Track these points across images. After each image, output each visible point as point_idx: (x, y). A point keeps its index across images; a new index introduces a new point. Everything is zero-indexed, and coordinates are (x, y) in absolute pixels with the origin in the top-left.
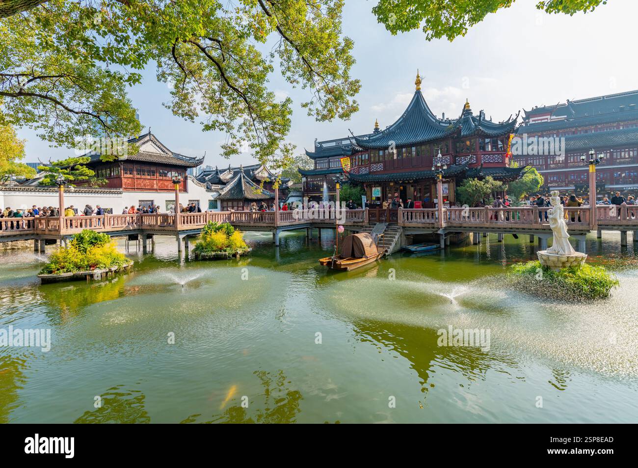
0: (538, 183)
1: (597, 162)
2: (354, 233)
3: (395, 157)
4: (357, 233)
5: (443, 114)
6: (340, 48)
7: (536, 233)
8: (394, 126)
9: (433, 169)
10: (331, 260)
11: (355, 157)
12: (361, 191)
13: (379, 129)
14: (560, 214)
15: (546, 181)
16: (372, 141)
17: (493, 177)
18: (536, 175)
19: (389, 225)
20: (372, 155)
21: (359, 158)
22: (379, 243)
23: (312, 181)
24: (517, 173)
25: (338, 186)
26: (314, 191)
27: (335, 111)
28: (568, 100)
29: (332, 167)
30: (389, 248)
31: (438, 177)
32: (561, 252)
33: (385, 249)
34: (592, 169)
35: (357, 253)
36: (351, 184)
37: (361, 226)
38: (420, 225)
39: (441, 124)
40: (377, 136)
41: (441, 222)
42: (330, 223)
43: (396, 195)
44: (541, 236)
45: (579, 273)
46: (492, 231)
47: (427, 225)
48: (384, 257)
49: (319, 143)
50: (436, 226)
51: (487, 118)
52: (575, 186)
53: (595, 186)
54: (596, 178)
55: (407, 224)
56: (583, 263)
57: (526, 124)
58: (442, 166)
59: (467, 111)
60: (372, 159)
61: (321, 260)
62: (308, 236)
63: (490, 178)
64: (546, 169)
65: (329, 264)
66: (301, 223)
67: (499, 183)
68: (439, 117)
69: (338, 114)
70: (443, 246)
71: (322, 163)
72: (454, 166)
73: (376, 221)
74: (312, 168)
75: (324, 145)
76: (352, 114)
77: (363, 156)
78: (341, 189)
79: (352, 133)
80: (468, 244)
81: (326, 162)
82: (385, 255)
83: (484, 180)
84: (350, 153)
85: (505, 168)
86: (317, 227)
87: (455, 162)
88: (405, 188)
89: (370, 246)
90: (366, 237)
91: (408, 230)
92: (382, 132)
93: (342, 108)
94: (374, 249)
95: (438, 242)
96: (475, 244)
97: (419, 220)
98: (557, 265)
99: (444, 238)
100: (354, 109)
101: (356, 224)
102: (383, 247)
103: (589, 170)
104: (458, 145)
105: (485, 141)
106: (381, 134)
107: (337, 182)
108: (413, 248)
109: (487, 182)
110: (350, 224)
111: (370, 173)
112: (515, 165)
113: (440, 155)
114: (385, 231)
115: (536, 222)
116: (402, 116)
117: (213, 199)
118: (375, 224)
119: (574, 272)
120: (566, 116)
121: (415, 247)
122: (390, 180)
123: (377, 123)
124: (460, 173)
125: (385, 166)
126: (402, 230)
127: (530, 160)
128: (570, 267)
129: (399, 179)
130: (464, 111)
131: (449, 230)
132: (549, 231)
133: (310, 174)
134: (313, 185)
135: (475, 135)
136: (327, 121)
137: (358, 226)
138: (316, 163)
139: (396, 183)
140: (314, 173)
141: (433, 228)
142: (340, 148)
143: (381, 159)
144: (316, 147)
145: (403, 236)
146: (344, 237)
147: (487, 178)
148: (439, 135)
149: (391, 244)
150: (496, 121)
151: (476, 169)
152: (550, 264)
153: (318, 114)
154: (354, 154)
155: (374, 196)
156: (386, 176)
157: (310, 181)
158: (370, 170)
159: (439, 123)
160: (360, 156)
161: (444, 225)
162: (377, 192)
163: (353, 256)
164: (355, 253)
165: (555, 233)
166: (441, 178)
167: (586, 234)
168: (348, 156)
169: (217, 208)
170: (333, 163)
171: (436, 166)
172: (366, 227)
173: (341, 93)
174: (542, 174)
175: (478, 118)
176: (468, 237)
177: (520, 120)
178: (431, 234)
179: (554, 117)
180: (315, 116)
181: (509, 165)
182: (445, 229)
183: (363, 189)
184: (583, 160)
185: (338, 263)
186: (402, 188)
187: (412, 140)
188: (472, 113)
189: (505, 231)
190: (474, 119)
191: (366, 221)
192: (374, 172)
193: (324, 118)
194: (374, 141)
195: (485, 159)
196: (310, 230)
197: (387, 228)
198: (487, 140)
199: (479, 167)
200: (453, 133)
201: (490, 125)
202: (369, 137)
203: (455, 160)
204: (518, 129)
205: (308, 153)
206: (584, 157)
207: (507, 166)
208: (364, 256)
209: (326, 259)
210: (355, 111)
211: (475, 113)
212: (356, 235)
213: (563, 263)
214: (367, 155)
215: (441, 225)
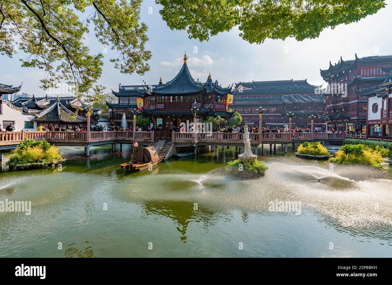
0: (240, 120)
1: (262, 112)
2: (145, 147)
3: (171, 101)
4: (147, 146)
5: (198, 79)
6: (139, 28)
7: (238, 145)
8: (171, 82)
9: (192, 110)
10: (129, 165)
11: (146, 98)
12: (150, 120)
13: (162, 83)
14: (248, 137)
15: (243, 120)
16: (158, 90)
17: (221, 116)
18: (239, 116)
19: (166, 141)
20: (157, 98)
21: (149, 99)
22: (160, 153)
23: (117, 112)
24: (231, 114)
25: (135, 116)
26: (117, 118)
27: (134, 68)
28: (253, 81)
29: (131, 104)
30: (166, 155)
31: (194, 115)
32: (248, 155)
33: (164, 156)
34: (260, 115)
35: (146, 160)
36: (143, 115)
37: (149, 142)
38: (184, 142)
39: (197, 85)
40: (161, 87)
41: (195, 140)
42: (129, 140)
43: (171, 123)
44: (241, 147)
45: (254, 165)
46: (219, 145)
47: (188, 142)
48: (163, 161)
49: (122, 87)
50: (192, 142)
51: (219, 85)
52: (255, 123)
53: (261, 123)
54: (262, 119)
55: (177, 141)
56: (256, 160)
57: (236, 90)
58: (197, 108)
59: (209, 80)
60: (158, 101)
61: (122, 165)
62: (112, 149)
63: (219, 117)
64: (244, 114)
65: (127, 167)
66: (107, 140)
67: (223, 119)
68: (196, 80)
69: (136, 70)
70: (196, 153)
71: (124, 100)
72: (203, 109)
73: (159, 139)
74: (117, 102)
75: (126, 88)
76: (145, 72)
77: (152, 98)
78: (137, 118)
79: (145, 83)
80: (208, 152)
81: (127, 100)
82: (163, 160)
83: (216, 118)
84: (144, 96)
85: (226, 112)
86: (119, 143)
87: (203, 107)
88: (176, 120)
89: (155, 155)
90: (152, 149)
91: (177, 144)
92: (165, 85)
93: (139, 67)
94: (157, 157)
95: (194, 151)
96: (212, 152)
97: (183, 139)
98: (246, 161)
99: (196, 149)
100: (147, 69)
101: (146, 141)
102: (163, 155)
103: (259, 115)
104: (205, 97)
105: (217, 97)
106: (163, 86)
107: (135, 114)
108: (180, 155)
109: (218, 119)
110: (142, 141)
111: (156, 109)
112: (231, 111)
113: (195, 102)
114: (164, 145)
115: (238, 140)
116: (176, 77)
117: (29, 121)
118: (158, 141)
119: (252, 164)
120: (252, 89)
121: (181, 154)
122: (168, 114)
123: (161, 79)
124: (206, 113)
125: (165, 106)
126: (174, 145)
127: (237, 108)
128: (251, 162)
129: (173, 114)
130: (208, 79)
131: (199, 144)
132: (243, 145)
133: (115, 107)
134: (117, 114)
135: (213, 93)
136: (128, 74)
137: (147, 142)
138: (119, 100)
139: (171, 116)
140: (118, 107)
141: (191, 143)
142: (137, 91)
143: (163, 101)
144: (120, 89)
145: (174, 148)
146: (138, 149)
147: (218, 116)
148: (196, 91)
149: (167, 153)
150: (223, 87)
151: (213, 112)
152: (243, 161)
153: (122, 68)
154: (146, 96)
155: (158, 123)
156: (166, 112)
157: (115, 111)
158: (156, 107)
159: (196, 84)
160: (150, 98)
161: (196, 141)
162: (160, 121)
163: (144, 162)
164: (145, 160)
165: (245, 146)
166: (196, 115)
167: (257, 146)
168: (142, 98)
169: (33, 128)
170: (132, 101)
171: (193, 108)
172: (152, 143)
173: (138, 57)
174: (242, 116)
175: (215, 84)
176: (208, 148)
177: (233, 88)
178: (190, 147)
179: (247, 88)
180: (120, 69)
181: (228, 110)
182: (197, 144)
183: (151, 119)
184: (257, 111)
185: (133, 166)
186: (174, 119)
187: (181, 92)
188: (212, 81)
189: (225, 145)
190: (213, 84)
191: (153, 139)
192: (158, 109)
193: (126, 71)
194: (159, 90)
195: (217, 106)
196: (114, 145)
197: (165, 143)
198: (219, 97)
199: (215, 111)
200: (203, 91)
201: (220, 89)
202: (156, 87)
203: (203, 106)
204: (232, 92)
205: (113, 93)
206: (257, 110)
207: (227, 111)
208: (150, 161)
209: (125, 164)
210: (147, 70)
211: (214, 81)
212: (146, 148)
213: (248, 160)
214: (154, 98)
215: (195, 142)
